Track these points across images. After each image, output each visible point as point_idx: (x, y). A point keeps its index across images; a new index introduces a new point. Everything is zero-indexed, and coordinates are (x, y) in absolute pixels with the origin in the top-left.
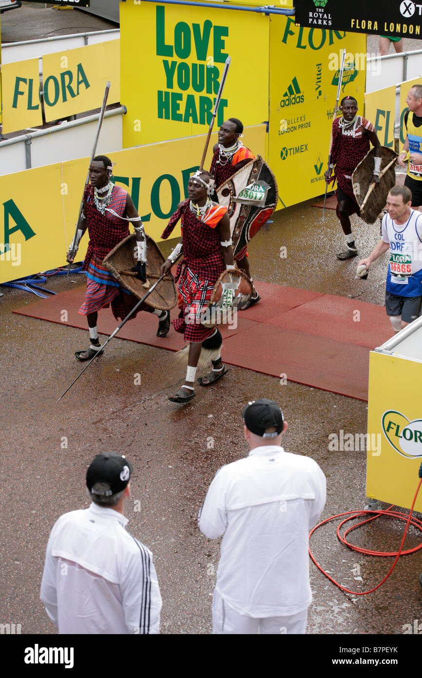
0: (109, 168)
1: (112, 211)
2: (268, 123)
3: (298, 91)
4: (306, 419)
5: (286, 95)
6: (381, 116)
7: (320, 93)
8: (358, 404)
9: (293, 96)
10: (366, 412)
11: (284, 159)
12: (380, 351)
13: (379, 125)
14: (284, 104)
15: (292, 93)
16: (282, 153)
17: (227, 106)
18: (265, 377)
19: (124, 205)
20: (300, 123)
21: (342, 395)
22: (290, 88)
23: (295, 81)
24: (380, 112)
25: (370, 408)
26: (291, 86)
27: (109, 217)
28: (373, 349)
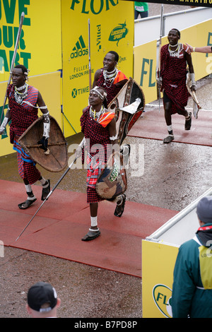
0: (26, 73)
1: (28, 103)
2: (62, 70)
3: (84, 46)
4: (95, 293)
5: (74, 49)
6: (146, 63)
7: (100, 47)
8: (134, 280)
9: (80, 50)
10: (141, 285)
11: (75, 97)
12: (150, 240)
13: (145, 70)
14: (73, 56)
15: (79, 47)
16: (73, 93)
17: (30, 58)
18: (65, 261)
19: (36, 99)
20: (85, 70)
21: (122, 273)
22: (77, 44)
23: (81, 38)
24: (145, 60)
25: (144, 282)
26: (78, 42)
27: (26, 107)
28: (144, 238)
